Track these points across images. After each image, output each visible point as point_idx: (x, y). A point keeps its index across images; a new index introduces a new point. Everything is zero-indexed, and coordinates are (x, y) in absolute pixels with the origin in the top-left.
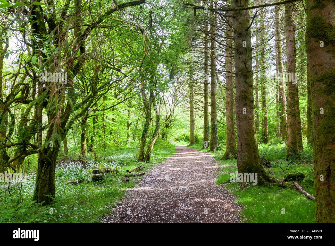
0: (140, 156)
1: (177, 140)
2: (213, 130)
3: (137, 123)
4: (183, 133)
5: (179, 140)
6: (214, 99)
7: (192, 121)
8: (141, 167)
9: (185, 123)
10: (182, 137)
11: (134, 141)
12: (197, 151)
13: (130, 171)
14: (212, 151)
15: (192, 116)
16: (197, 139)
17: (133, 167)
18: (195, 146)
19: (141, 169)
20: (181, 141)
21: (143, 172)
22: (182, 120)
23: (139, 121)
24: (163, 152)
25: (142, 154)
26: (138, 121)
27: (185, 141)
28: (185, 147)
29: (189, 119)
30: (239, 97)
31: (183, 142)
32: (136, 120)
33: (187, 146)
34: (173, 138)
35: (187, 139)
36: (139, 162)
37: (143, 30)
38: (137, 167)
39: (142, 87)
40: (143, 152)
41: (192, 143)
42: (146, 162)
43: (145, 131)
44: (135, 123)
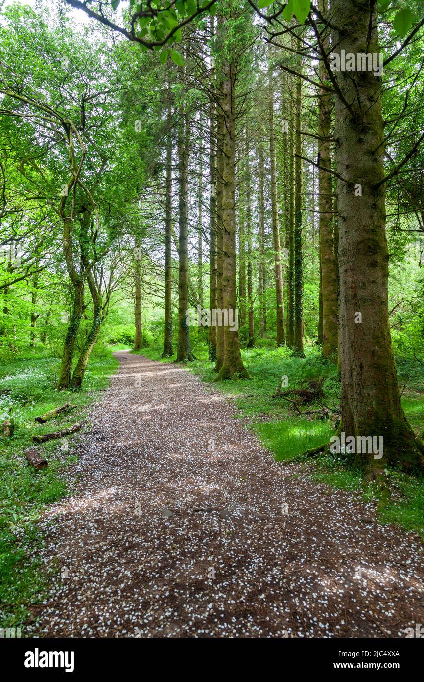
0: (63, 379)
1: (113, 342)
2: (182, 327)
3: (48, 315)
4: (122, 331)
5: (116, 342)
6: (185, 277)
7: (138, 314)
8: (67, 406)
9: (124, 316)
10: (122, 337)
11: (43, 346)
12: (153, 360)
13: (44, 417)
14: (181, 362)
15: (138, 306)
16: (145, 341)
17: (49, 409)
18: (144, 350)
19: (68, 412)
20: (119, 344)
21: (78, 425)
22: (120, 312)
23: (51, 312)
24: (98, 365)
25: (67, 375)
26: (49, 312)
27: (125, 344)
28: (128, 353)
29: (132, 310)
30: (359, 243)
31: (123, 345)
32: (47, 311)
33: (131, 352)
34: (106, 339)
35: (128, 340)
36: (59, 390)
37: (68, 125)
38: (59, 408)
39: (66, 243)
40: (67, 371)
41: (138, 348)
42: (75, 390)
43: (73, 329)
44: (45, 315)
